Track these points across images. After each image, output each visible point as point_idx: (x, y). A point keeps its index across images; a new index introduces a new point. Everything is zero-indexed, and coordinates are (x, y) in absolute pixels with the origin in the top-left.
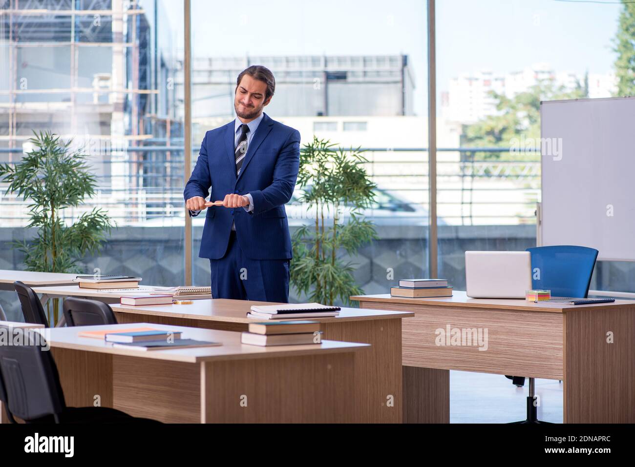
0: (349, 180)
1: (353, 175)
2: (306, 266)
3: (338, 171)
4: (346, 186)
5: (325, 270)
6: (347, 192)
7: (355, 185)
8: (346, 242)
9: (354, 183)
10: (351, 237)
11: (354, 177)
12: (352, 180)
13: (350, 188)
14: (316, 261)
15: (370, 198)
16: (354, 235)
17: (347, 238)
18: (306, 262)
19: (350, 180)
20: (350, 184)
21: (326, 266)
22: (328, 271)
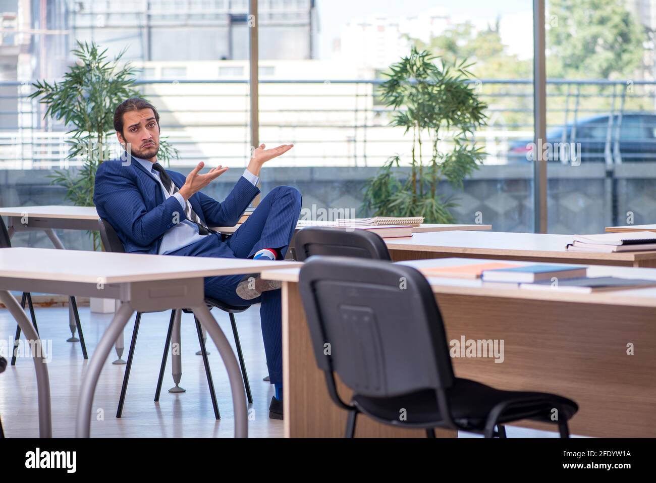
0: (453, 99)
1: (459, 94)
2: (402, 203)
3: (438, 89)
4: (450, 106)
5: (427, 206)
6: (450, 114)
7: (461, 105)
8: (448, 173)
9: (459, 103)
10: (457, 167)
11: (460, 96)
12: (457, 99)
13: (454, 109)
14: (414, 195)
15: (481, 121)
16: (461, 164)
17: (451, 168)
18: (401, 196)
19: (455, 100)
20: (456, 104)
21: (429, 201)
22: (432, 206)
